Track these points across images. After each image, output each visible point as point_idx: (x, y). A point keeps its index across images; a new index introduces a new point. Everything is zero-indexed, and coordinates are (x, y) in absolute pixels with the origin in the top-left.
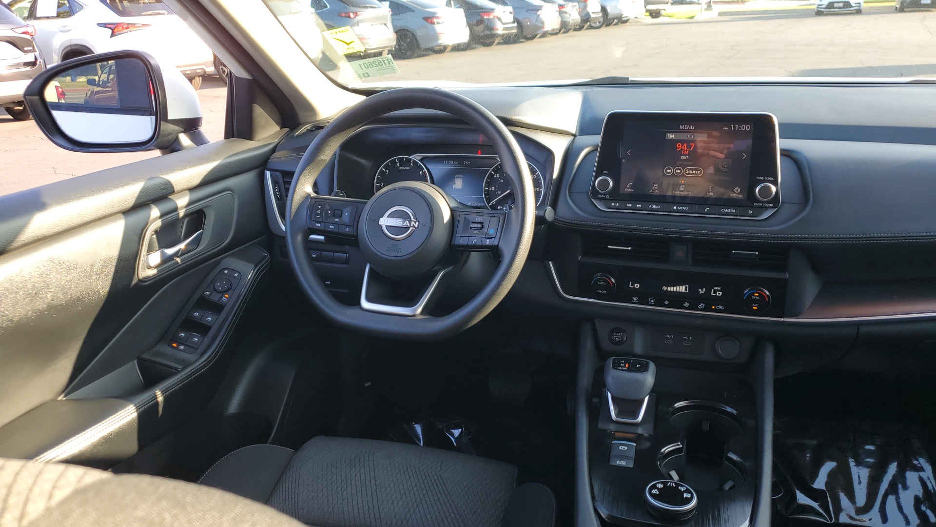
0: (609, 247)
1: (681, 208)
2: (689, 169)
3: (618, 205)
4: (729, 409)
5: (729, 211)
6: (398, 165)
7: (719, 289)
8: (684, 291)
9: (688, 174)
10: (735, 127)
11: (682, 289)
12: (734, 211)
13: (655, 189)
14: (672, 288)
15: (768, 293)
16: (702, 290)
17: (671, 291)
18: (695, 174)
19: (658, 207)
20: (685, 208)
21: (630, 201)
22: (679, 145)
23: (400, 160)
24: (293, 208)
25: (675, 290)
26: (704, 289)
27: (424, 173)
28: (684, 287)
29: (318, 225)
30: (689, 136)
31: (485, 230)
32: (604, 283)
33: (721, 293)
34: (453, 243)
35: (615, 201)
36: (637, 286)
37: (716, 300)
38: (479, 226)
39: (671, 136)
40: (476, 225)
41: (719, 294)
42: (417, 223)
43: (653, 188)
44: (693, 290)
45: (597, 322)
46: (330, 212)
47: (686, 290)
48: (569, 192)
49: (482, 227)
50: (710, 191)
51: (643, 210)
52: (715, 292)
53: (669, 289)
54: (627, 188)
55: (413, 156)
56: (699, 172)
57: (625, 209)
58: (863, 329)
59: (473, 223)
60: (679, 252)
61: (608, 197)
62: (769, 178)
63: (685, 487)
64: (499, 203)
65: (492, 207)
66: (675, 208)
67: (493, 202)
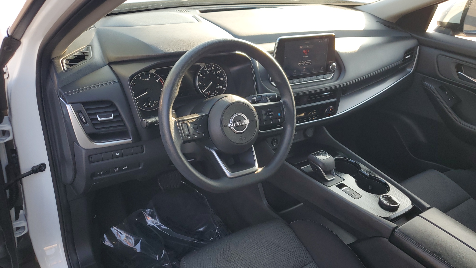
2: (307, 62)
5: (320, 77)
9: (307, 64)
10: (323, 41)
11: (303, 114)
13: (294, 73)
14: (300, 115)
16: (310, 113)
19: (298, 81)
20: (306, 79)
22: (304, 51)
28: (304, 113)
30: (307, 47)
37: (314, 115)
39: (301, 47)
41: (315, 112)
44: (307, 114)
47: (304, 115)
50: (313, 70)
51: (292, 84)
52: (313, 113)
53: (299, 116)
56: (310, 62)
60: (305, 99)
64: (206, 91)
65: (204, 93)
66: (303, 80)
67: (204, 91)
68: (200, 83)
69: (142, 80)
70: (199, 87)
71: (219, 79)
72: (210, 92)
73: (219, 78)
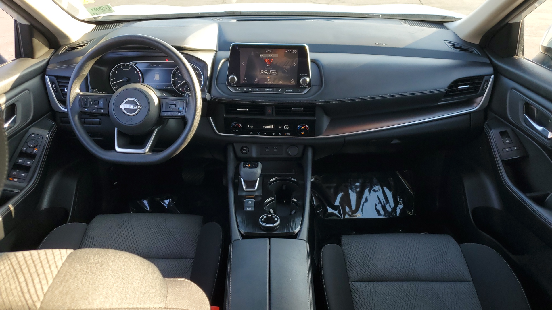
0: (238, 109)
1: (269, 90)
2: (271, 71)
3: (240, 89)
4: (293, 179)
5: (289, 90)
6: (122, 68)
7: (287, 126)
8: (272, 127)
9: (271, 73)
10: (290, 51)
11: (271, 127)
12: (292, 90)
13: (256, 81)
14: (267, 127)
15: (307, 127)
16: (280, 127)
17: (267, 128)
18: (274, 73)
19: (258, 90)
20: (270, 90)
21: (245, 87)
22: (266, 60)
23: (123, 65)
24: (71, 101)
25: (268, 128)
26: (281, 126)
27: (138, 72)
28: (272, 126)
29: (86, 110)
30: (270, 55)
31: (177, 108)
32: (237, 127)
33: (288, 127)
34: (161, 115)
35: (239, 87)
36: (252, 127)
37: (287, 131)
38: (174, 106)
39: (262, 56)
40: (172, 106)
41: (288, 128)
42: (141, 106)
43: (256, 80)
44: (276, 127)
45: (235, 144)
46: (92, 102)
48: (217, 83)
49: (176, 106)
50: (281, 81)
51: (252, 91)
52: (286, 127)
53: (266, 127)
54: (243, 80)
55: (130, 63)
56: (276, 72)
57: (244, 91)
58: (347, 138)
59: (170, 104)
60: (269, 111)
61: (235, 85)
62: (306, 75)
63: (275, 216)
64: (180, 87)
65: (177, 89)
66: (266, 90)
67: (177, 86)
68: (176, 79)
69: (123, 69)
70: (173, 83)
72: (185, 89)
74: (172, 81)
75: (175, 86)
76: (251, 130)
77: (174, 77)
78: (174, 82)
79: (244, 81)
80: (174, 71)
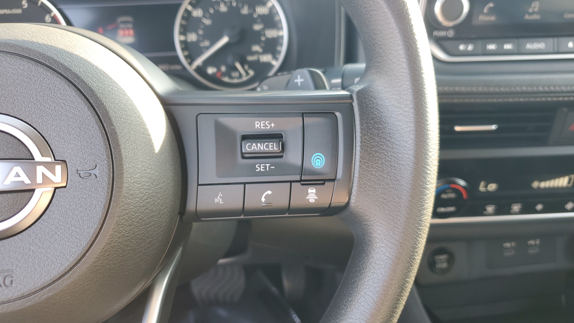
0: (458, 128)
3: (470, 47)
8: (566, 184)
11: (563, 182)
13: (533, 13)
14: (548, 183)
19: (542, 46)
21: (491, 39)
25: (552, 185)
28: (566, 179)
31: (293, 158)
32: (452, 195)
35: (467, 40)
36: (492, 187)
40: (258, 146)
43: (531, 10)
49: (283, 150)
51: (515, 55)
53: (542, 185)
54: (483, 14)
61: (451, 34)
64: (208, 62)
67: (199, 62)
68: (192, 37)
70: (183, 50)
71: (259, 34)
72: (223, 69)
73: (264, 29)
74: (182, 42)
75: (191, 58)
76: (489, 198)
77: (184, 31)
78: (185, 45)
79: (486, 15)
80: (186, 10)
